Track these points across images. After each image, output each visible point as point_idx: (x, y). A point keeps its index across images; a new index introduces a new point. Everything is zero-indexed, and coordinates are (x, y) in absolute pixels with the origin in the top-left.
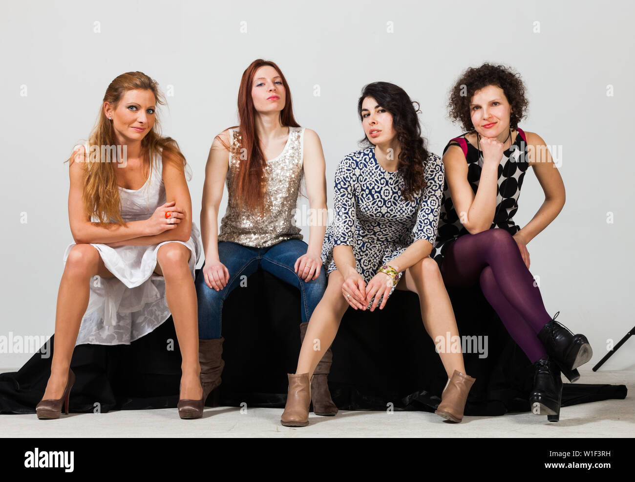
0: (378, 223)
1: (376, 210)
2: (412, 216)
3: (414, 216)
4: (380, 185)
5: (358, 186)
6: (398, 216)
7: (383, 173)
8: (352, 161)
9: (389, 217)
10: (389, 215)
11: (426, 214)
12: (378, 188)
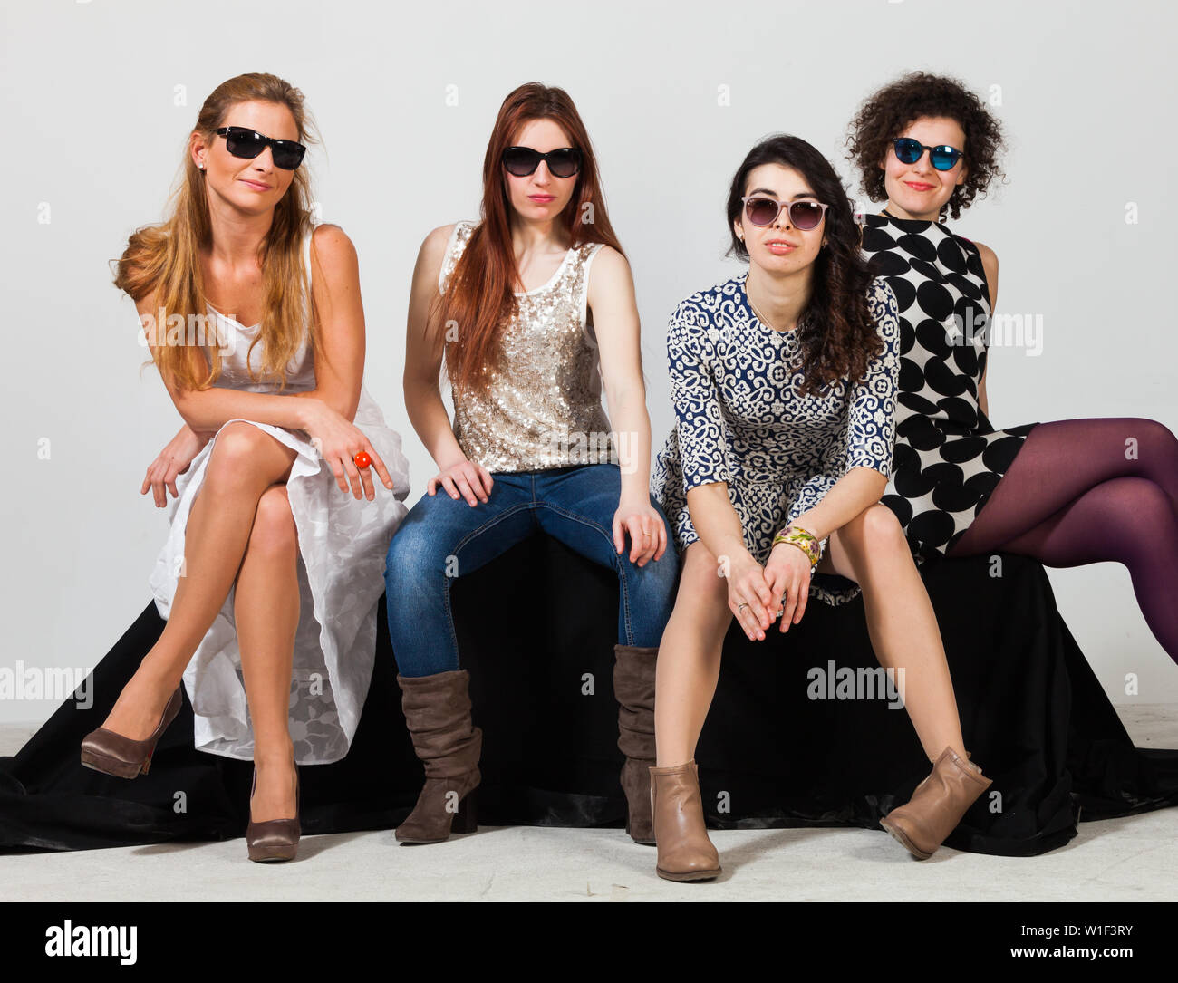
0: (771, 431)
1: (761, 409)
2: (838, 415)
3: (842, 414)
4: (762, 359)
5: (718, 365)
6: (809, 418)
7: (767, 335)
8: (699, 312)
9: (791, 421)
10: (790, 418)
11: (868, 410)
12: (760, 367)
